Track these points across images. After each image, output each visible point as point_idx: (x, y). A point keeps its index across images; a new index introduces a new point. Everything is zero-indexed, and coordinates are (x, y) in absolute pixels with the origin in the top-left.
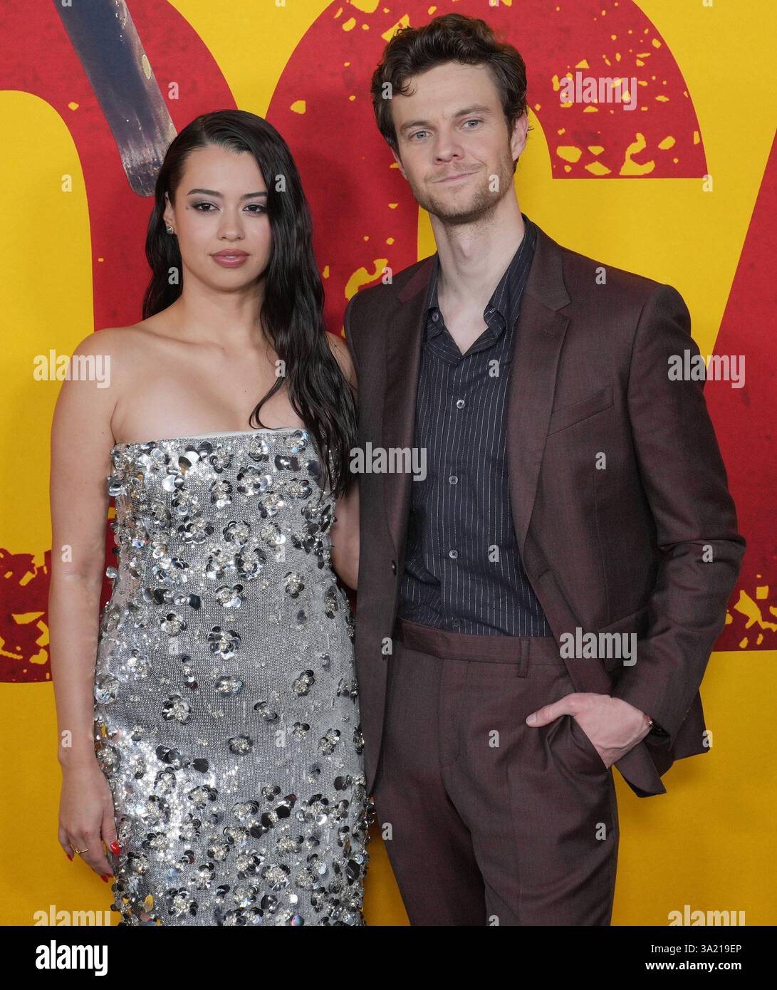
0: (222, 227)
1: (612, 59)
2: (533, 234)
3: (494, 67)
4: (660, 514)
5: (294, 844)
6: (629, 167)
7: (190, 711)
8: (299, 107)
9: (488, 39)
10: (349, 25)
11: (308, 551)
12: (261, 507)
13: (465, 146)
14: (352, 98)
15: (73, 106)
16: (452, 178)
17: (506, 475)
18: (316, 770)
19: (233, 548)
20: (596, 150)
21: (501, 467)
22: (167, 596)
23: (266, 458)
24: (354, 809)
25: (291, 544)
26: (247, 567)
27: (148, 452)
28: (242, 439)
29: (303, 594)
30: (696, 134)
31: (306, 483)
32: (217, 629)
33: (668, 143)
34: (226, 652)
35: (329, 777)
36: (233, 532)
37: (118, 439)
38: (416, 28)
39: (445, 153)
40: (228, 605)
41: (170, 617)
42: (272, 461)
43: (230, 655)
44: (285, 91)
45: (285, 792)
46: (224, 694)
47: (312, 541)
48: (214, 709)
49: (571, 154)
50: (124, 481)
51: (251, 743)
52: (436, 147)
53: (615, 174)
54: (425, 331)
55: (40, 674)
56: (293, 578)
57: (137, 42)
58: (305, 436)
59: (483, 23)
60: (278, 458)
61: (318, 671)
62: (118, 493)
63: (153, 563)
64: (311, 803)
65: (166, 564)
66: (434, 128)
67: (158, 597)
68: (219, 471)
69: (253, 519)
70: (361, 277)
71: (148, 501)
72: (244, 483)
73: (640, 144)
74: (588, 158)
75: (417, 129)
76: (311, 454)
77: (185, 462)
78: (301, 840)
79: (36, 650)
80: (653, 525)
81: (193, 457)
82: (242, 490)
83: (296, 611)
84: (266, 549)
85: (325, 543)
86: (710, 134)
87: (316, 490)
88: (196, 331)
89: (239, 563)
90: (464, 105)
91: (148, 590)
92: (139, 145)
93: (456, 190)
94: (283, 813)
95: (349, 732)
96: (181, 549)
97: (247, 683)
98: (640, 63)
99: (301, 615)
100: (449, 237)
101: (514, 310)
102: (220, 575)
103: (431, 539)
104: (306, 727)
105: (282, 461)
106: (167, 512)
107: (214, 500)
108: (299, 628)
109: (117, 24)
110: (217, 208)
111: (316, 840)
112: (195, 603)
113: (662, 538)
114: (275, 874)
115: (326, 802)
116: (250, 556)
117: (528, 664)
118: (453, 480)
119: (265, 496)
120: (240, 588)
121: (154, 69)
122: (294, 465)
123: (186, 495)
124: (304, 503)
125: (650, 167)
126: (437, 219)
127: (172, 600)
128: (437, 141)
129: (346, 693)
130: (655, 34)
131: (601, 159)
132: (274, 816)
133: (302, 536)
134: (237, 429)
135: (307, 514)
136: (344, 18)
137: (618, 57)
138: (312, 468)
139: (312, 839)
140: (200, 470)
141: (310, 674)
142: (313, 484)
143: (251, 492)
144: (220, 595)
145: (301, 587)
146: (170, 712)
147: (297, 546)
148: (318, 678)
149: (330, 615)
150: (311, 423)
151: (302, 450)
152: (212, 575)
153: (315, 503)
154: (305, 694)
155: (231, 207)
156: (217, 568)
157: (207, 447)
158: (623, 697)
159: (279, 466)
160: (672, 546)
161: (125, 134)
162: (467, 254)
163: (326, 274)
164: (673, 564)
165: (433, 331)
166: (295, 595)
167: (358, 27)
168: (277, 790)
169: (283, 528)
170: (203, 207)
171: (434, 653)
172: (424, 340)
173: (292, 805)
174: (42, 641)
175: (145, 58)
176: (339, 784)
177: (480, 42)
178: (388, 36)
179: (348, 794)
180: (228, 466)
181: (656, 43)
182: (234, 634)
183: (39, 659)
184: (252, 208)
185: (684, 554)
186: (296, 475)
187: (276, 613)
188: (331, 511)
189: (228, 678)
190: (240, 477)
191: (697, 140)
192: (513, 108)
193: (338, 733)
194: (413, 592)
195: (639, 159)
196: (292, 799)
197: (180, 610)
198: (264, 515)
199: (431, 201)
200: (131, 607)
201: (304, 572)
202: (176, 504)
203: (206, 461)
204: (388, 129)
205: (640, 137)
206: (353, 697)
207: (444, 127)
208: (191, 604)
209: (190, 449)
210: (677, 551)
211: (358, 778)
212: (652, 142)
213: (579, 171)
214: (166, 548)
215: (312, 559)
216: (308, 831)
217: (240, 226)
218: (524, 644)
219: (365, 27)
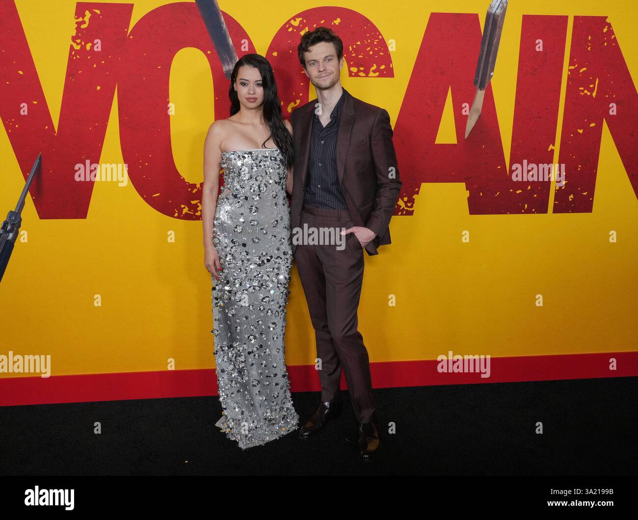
0: (249, 90)
1: (367, 42)
2: (345, 92)
3: (334, 43)
4: (379, 176)
5: (271, 270)
6: (371, 74)
7: (242, 229)
8: (275, 54)
9: (333, 35)
10: (290, 30)
11: (279, 185)
12: (266, 171)
13: (328, 67)
14: (291, 52)
15: (209, 52)
16: (324, 77)
17: (336, 163)
18: (278, 249)
19: (258, 183)
20: (362, 69)
21: (334, 161)
22: (238, 196)
23: (267, 157)
24: (289, 261)
25: (274, 183)
26: (261, 188)
27: (233, 154)
28: (260, 151)
29: (277, 197)
30: (391, 65)
31: (279, 165)
32: (252, 206)
33: (383, 67)
34: (254, 213)
35: (282, 251)
36: (258, 178)
37: (223, 151)
38: (311, 31)
39: (322, 69)
40: (256, 199)
41: (238, 202)
42: (269, 158)
43: (255, 214)
44: (271, 49)
45: (269, 255)
46: (252, 225)
47: (280, 182)
48: (249, 229)
49: (354, 70)
50: (226, 163)
51: (259, 240)
52: (319, 68)
53: (367, 76)
54: (313, 121)
55: (198, 218)
56: (274, 193)
57: (228, 33)
58: (279, 151)
59: (331, 29)
60: (271, 157)
61: (279, 220)
62: (224, 166)
63: (234, 186)
64: (277, 258)
65: (238, 187)
66: (317, 62)
67: (235, 196)
68: (254, 160)
69: (264, 175)
70: (292, 105)
71: (233, 169)
72: (261, 164)
73: (374, 67)
74: (359, 71)
75: (313, 62)
76: (280, 156)
77: (244, 157)
78: (274, 269)
79: (197, 211)
80: (376, 178)
81: (246, 156)
82: (260, 166)
83: (275, 203)
84: (267, 184)
85: (284, 183)
86: (395, 64)
87: (282, 167)
88: (245, 120)
89: (259, 187)
90: (327, 55)
91: (232, 194)
92: (228, 65)
93: (324, 80)
94: (268, 261)
95: (286, 239)
96: (243, 183)
97: (260, 222)
98: (375, 43)
99: (276, 204)
100: (321, 94)
101: (339, 116)
102: (254, 191)
103: (313, 182)
104: (275, 237)
105: (272, 158)
106: (239, 172)
107: (252, 169)
108: (275, 208)
109: (222, 28)
110: (248, 84)
111: (278, 268)
112: (246, 198)
113: (379, 182)
114: (265, 277)
115: (281, 258)
116: (262, 185)
117: (341, 217)
118: (320, 165)
119: (267, 168)
120: (259, 195)
121: (233, 42)
122: (276, 159)
123: (244, 167)
124: (278, 171)
125: (377, 74)
126: (317, 89)
127: (240, 197)
128: (319, 66)
129: (286, 228)
130: (380, 34)
131: (363, 71)
132: (266, 261)
133: (278, 180)
134: (259, 148)
135: (279, 174)
136: (289, 28)
137: (369, 41)
138: (281, 160)
139: (277, 269)
140: (248, 160)
141: (277, 221)
142: (281, 165)
143: (263, 167)
144: (254, 197)
145: (276, 195)
146: (236, 230)
147: (276, 183)
148: (279, 222)
149: (284, 205)
150: (280, 148)
151: (278, 155)
152: (252, 191)
153: (281, 171)
154: (275, 227)
155: (252, 85)
156: (253, 189)
157: (250, 153)
158: (368, 228)
159: (271, 160)
160: (382, 184)
161: (224, 61)
162: (326, 98)
163: (282, 104)
164: (382, 190)
165: (316, 121)
166: (275, 198)
167: (293, 30)
168: (267, 254)
169: (272, 178)
170: (244, 84)
171: (314, 215)
172: (313, 123)
173: (271, 259)
174: (199, 209)
175: (230, 38)
176: (284, 253)
177: (331, 35)
178: (302, 33)
179: (288, 256)
180: (257, 159)
181: (380, 37)
182: (257, 208)
183: (198, 214)
184: (258, 85)
185: (385, 187)
186: (276, 162)
187: (268, 202)
188: (286, 173)
189: (254, 221)
190: (260, 162)
191: (391, 67)
192: (340, 55)
193: (284, 239)
194: (308, 196)
195: (374, 71)
196: (271, 257)
197: (242, 200)
198: (267, 174)
199: (317, 84)
200: (227, 199)
201: (277, 191)
202: (241, 169)
203: (250, 157)
204: (303, 62)
205: (374, 65)
206: (288, 229)
207: (321, 61)
208: (245, 199)
209: (245, 154)
210: (384, 186)
211: (290, 252)
212: (378, 66)
213: (357, 75)
214: (238, 182)
215: (280, 187)
216: (276, 266)
217: (254, 90)
218: (340, 212)
219: (295, 30)
